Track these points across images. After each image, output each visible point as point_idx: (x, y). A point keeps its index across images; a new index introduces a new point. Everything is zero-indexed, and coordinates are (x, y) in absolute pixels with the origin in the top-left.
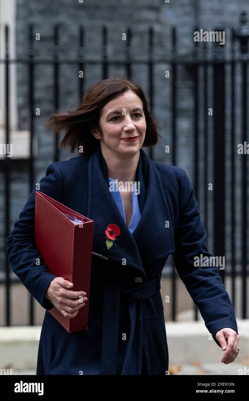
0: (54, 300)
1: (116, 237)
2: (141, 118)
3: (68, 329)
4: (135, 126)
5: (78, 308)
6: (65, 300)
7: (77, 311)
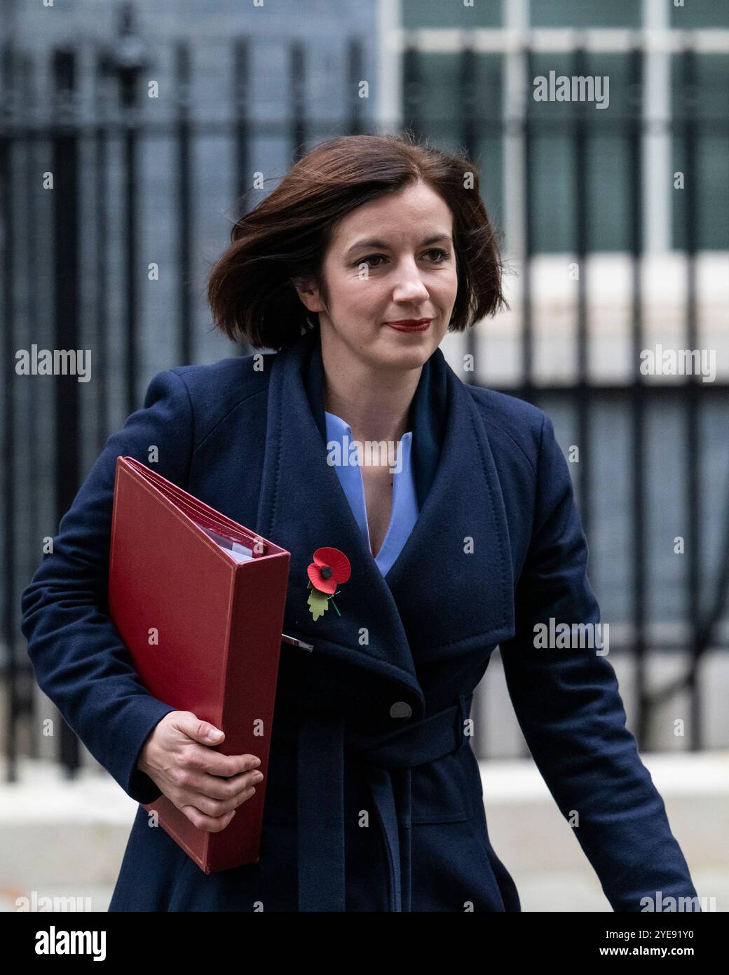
0: (163, 778)
1: (339, 587)
2: (445, 264)
3: (202, 862)
4: (428, 289)
5: (235, 803)
6: (200, 778)
7: (231, 811)
